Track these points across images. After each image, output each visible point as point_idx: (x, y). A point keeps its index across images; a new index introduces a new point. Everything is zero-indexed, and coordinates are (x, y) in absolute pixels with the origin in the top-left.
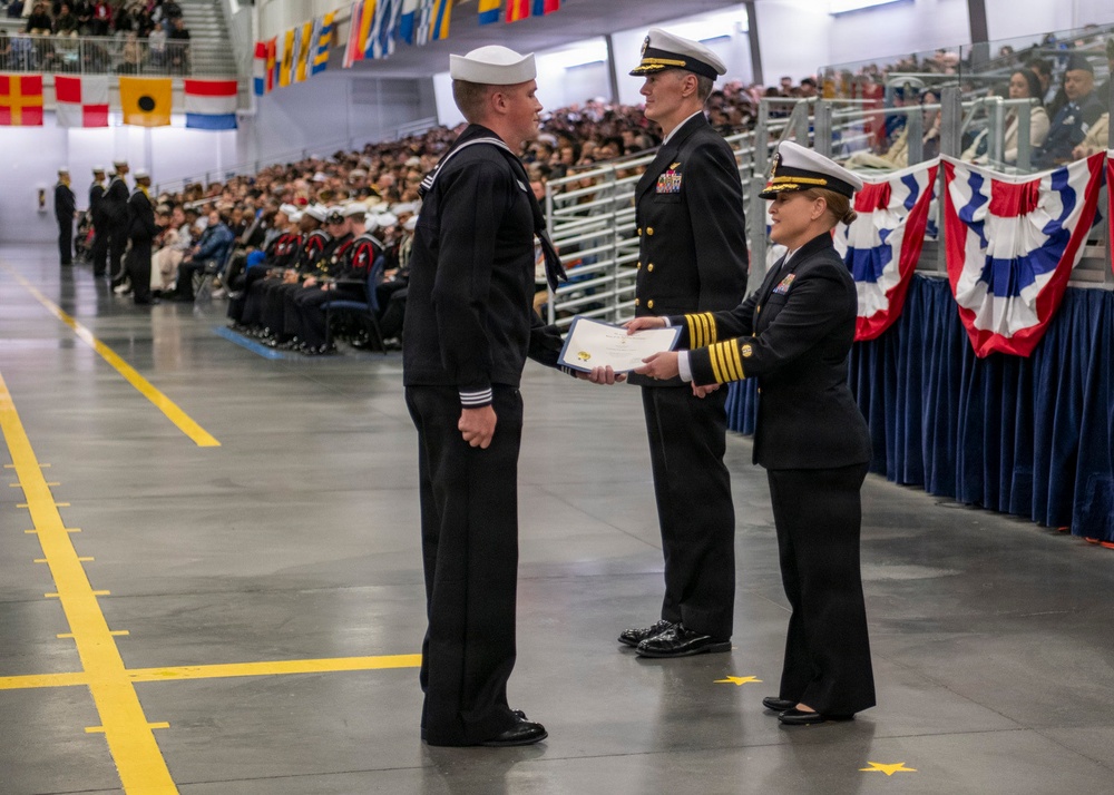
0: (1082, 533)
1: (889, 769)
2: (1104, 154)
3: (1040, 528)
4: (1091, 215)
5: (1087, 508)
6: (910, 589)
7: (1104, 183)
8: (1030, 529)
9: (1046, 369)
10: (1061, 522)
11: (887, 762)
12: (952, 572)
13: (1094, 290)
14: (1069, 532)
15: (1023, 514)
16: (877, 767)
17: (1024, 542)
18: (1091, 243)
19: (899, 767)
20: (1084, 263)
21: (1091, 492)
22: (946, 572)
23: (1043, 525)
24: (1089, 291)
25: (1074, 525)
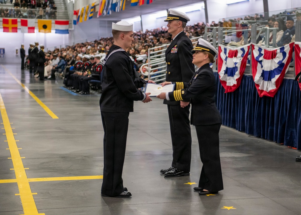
0: (287, 145)
1: (229, 208)
2: (294, 43)
3: (276, 144)
4: (290, 59)
5: (288, 138)
6: (239, 160)
7: (294, 51)
8: (273, 144)
9: (278, 100)
10: (281, 142)
11: (229, 206)
12: (251, 155)
13: (291, 79)
14: (283, 145)
15: (271, 140)
16: (226, 207)
17: (271, 147)
18: (290, 67)
19: (231, 208)
20: (288, 72)
21: (289, 134)
22: (249, 155)
23: (277, 142)
24: (289, 80)
25: (285, 143)
